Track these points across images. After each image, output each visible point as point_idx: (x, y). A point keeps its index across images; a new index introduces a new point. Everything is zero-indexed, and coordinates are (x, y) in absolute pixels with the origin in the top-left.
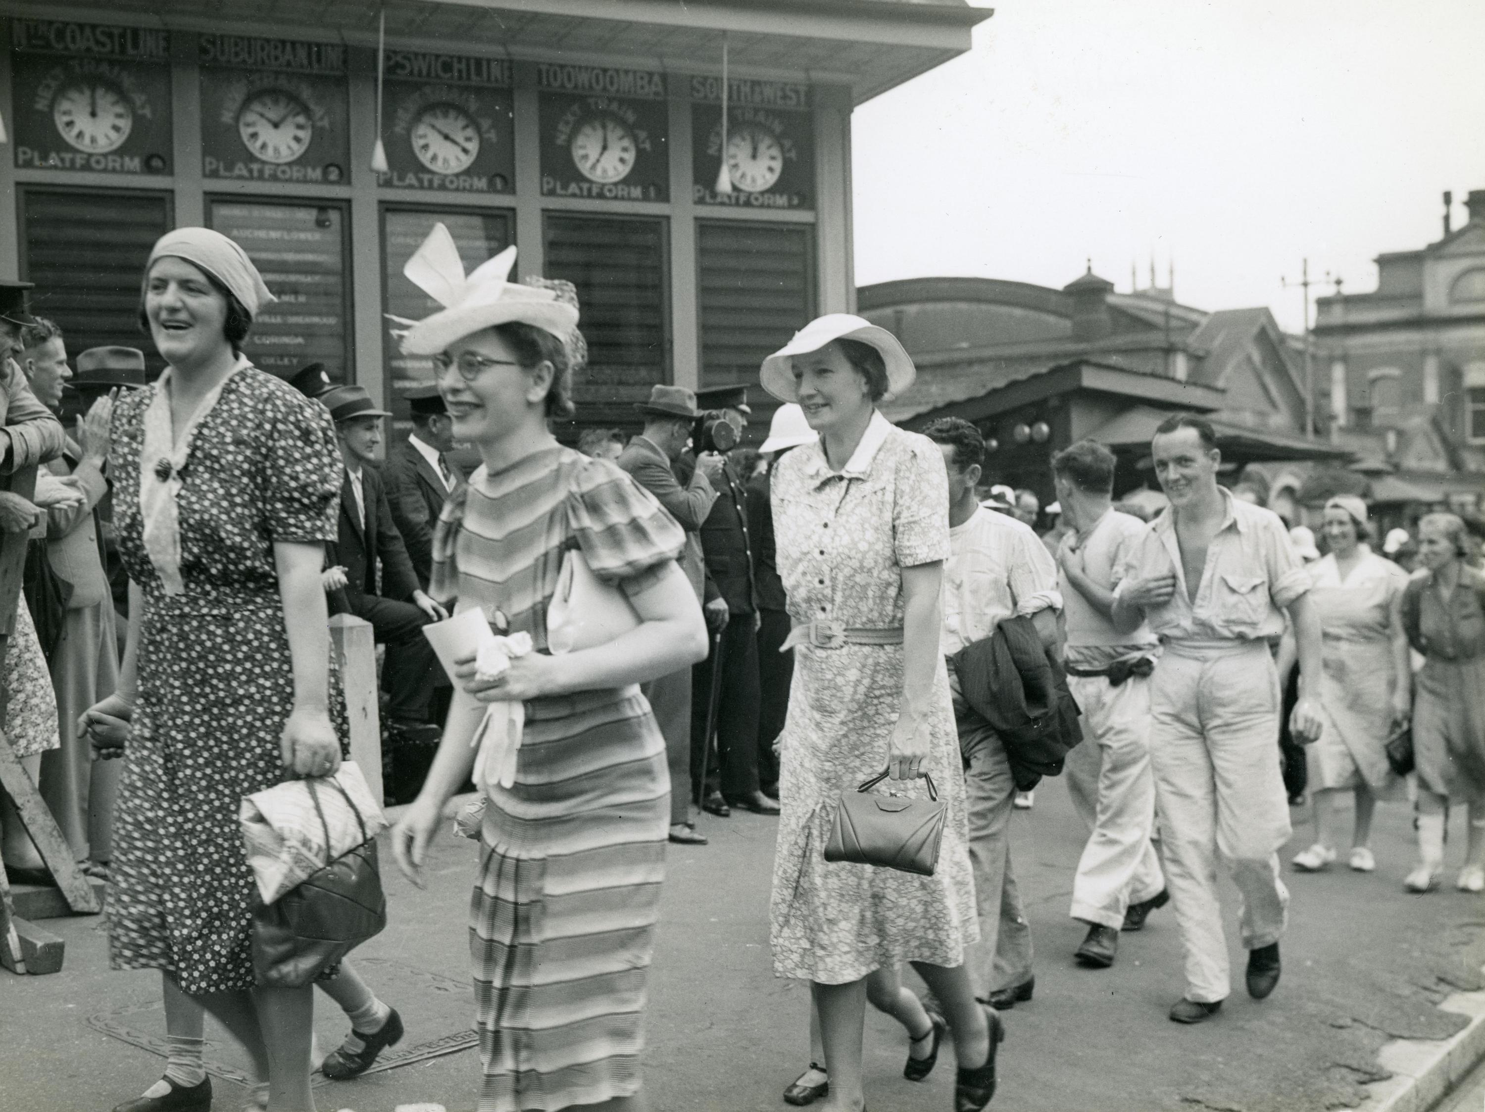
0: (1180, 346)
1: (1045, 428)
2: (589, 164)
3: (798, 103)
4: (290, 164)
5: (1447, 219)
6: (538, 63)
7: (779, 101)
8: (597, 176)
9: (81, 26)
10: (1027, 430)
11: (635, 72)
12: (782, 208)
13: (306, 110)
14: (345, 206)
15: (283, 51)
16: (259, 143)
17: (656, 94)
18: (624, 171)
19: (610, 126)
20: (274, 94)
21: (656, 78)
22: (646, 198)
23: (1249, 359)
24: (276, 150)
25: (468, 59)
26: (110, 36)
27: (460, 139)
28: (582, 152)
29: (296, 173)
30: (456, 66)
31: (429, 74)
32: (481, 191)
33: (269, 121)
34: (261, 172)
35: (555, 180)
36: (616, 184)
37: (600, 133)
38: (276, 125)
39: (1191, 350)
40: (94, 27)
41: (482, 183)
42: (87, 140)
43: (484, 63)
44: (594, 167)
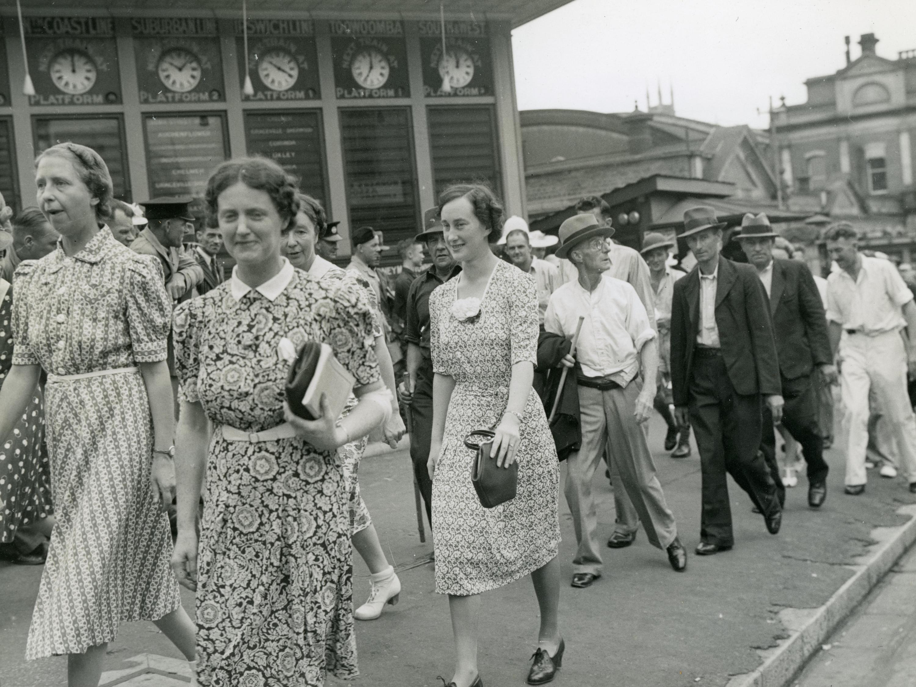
0: (698, 153)
1: (636, 215)
2: (362, 78)
3: (480, 33)
4: (190, 92)
5: (848, 53)
6: (328, 21)
7: (470, 33)
8: (367, 85)
9: (62, 19)
10: (626, 216)
11: (385, 21)
12: (475, 96)
13: (196, 58)
14: (222, 115)
15: (181, 25)
16: (171, 81)
17: (399, 33)
18: (382, 81)
19: (373, 55)
20: (178, 51)
21: (398, 24)
22: (396, 96)
23: (738, 157)
24: (181, 85)
25: (288, 22)
26: (79, 23)
27: (287, 69)
28: (358, 71)
29: (194, 96)
30: (281, 26)
31: (266, 32)
32: (301, 99)
33: (176, 67)
34: (173, 98)
35: (344, 89)
36: (379, 89)
37: (368, 59)
38: (180, 69)
39: (703, 155)
40: (70, 19)
41: (302, 94)
42: (71, 86)
43: (298, 24)
44: (365, 80)
